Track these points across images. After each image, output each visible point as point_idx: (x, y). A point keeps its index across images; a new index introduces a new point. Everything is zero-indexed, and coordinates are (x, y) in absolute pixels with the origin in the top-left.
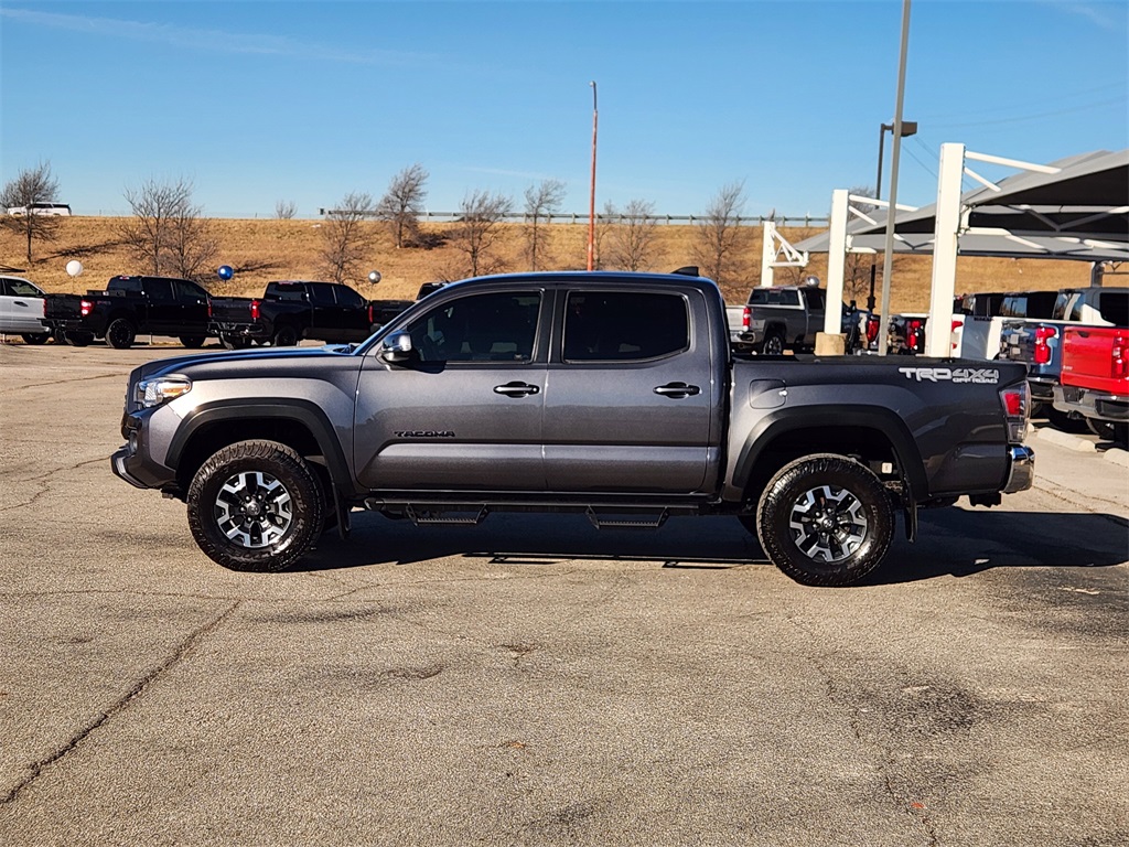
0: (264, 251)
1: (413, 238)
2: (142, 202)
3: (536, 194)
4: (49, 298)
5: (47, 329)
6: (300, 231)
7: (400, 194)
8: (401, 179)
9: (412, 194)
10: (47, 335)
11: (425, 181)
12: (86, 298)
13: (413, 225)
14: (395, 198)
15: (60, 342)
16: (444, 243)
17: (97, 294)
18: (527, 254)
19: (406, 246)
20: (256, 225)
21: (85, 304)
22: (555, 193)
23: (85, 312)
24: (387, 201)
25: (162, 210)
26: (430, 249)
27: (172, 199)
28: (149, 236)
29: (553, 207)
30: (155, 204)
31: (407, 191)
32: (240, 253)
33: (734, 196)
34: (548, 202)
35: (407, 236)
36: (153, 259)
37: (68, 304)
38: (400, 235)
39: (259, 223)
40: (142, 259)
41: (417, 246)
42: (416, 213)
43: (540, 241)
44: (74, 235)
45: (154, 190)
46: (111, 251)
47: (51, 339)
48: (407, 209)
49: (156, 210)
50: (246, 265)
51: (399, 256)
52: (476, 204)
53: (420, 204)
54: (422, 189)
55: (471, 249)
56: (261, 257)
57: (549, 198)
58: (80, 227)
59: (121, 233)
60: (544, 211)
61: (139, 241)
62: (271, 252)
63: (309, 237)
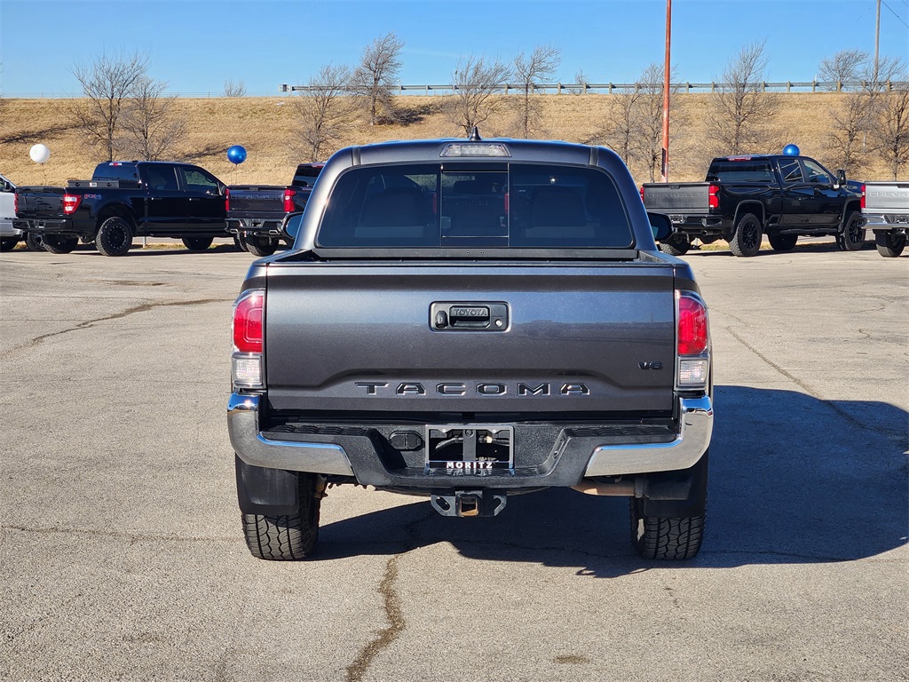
0: (226, 133)
1: (388, 114)
2: (94, 80)
3: (527, 61)
4: (22, 192)
5: (18, 232)
6: (263, 110)
7: (373, 65)
8: (374, 49)
9: (385, 65)
10: (18, 238)
11: (401, 50)
12: (71, 192)
13: (388, 100)
14: (367, 70)
15: (34, 247)
16: (421, 119)
17: (81, 186)
18: (518, 128)
19: (381, 123)
20: (214, 105)
21: (68, 199)
22: (549, 59)
23: (69, 209)
24: (360, 74)
25: (115, 89)
26: (407, 125)
27: (126, 77)
28: (102, 119)
29: (546, 75)
30: (108, 83)
31: (381, 63)
32: (200, 135)
33: (754, 57)
34: (541, 70)
35: (381, 112)
36: (109, 143)
37: (45, 199)
38: (374, 111)
39: (217, 102)
40: (95, 144)
41: (392, 123)
42: (390, 87)
43: (532, 114)
44: (18, 120)
45: (106, 67)
46: (59, 136)
47: (22, 243)
48: (381, 83)
49: (109, 90)
50: (208, 149)
51: (373, 133)
52: (471, 73)
53: (395, 76)
54: (396, 59)
55: (465, 123)
56: (222, 140)
57: (543, 65)
58: (23, 111)
59: (71, 116)
60: (537, 81)
61: (91, 124)
62: (233, 134)
63: (274, 116)
